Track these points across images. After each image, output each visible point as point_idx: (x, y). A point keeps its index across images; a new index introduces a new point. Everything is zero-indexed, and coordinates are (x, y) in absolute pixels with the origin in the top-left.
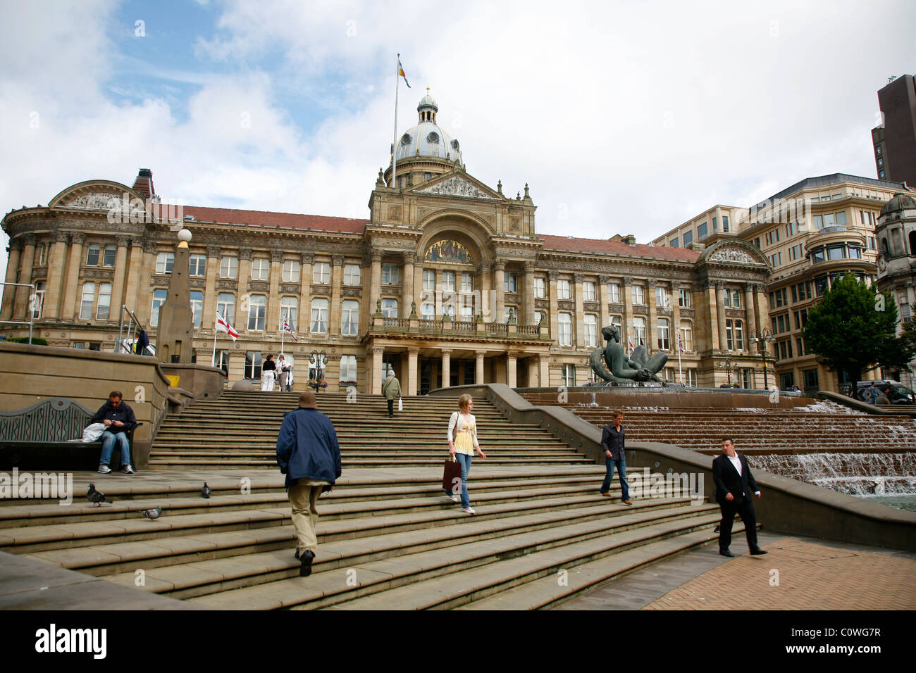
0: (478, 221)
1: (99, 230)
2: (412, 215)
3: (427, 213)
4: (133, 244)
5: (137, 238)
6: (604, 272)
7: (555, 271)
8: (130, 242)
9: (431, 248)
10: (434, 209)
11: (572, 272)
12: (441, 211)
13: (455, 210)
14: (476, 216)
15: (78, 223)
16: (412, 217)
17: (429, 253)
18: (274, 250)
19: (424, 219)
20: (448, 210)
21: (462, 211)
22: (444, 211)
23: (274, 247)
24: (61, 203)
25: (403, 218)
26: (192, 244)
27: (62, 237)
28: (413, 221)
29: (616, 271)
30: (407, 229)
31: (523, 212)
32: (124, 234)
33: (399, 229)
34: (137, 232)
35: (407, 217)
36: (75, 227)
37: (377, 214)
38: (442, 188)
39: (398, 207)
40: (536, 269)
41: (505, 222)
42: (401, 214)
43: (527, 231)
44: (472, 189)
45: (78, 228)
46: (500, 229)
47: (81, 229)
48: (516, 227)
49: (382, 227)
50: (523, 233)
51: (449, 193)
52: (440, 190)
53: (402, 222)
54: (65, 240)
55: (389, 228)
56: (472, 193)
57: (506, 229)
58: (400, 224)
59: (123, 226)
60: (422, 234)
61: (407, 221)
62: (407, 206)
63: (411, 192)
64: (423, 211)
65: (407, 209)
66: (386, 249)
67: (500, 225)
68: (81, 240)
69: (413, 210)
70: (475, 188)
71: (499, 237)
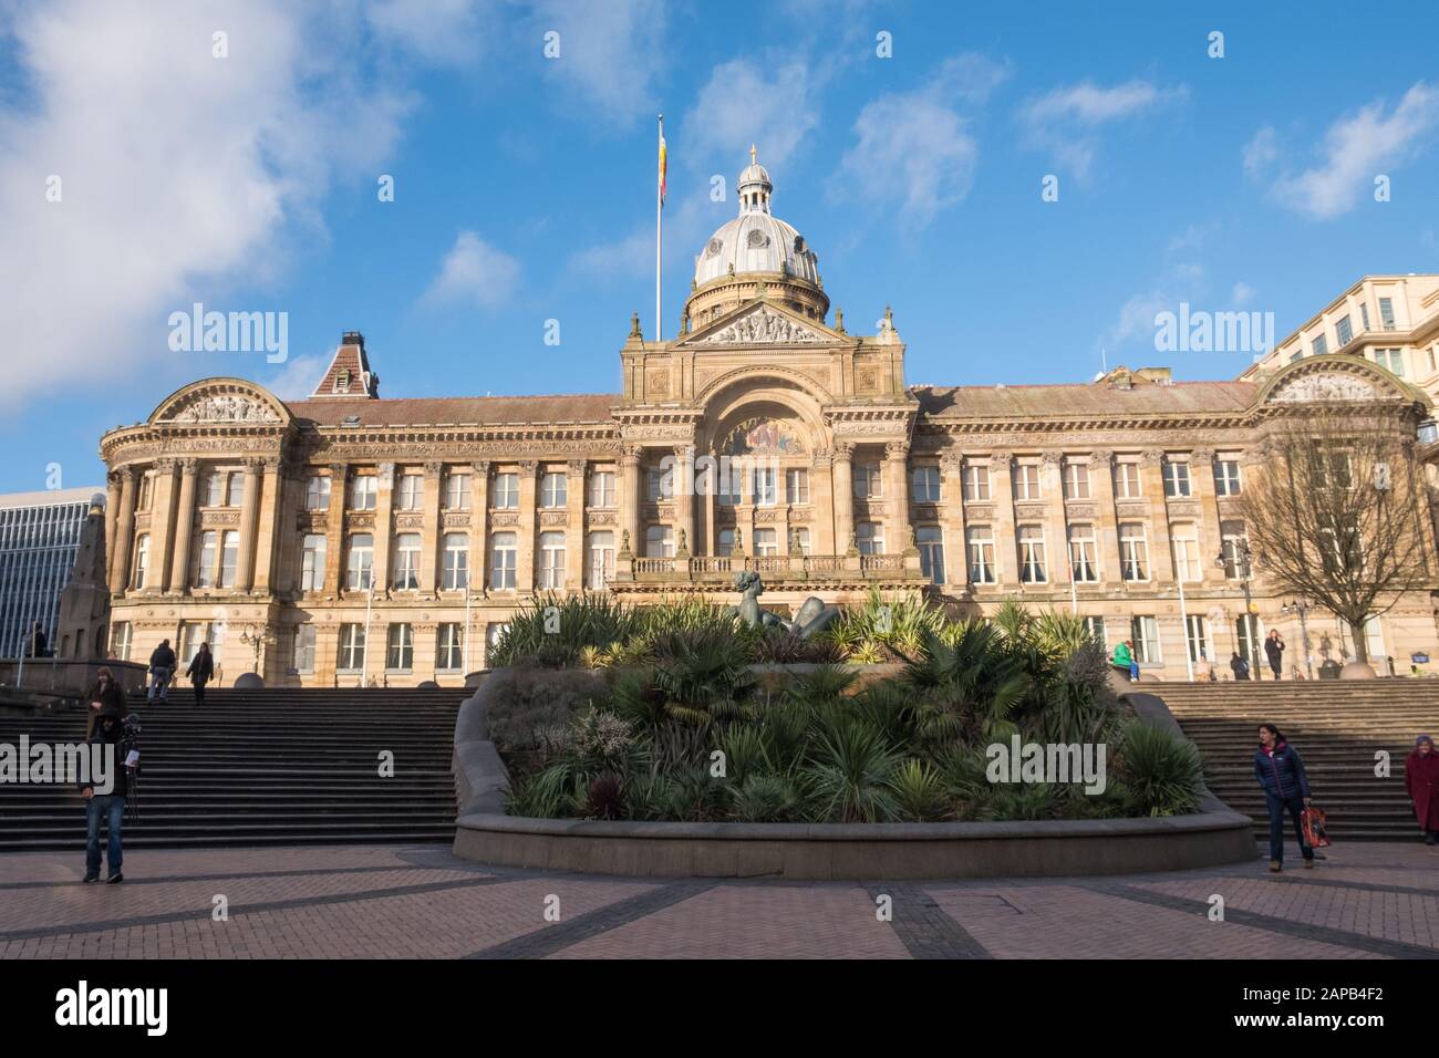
0: (801, 382)
2: (688, 383)
3: (713, 377)
4: (266, 469)
5: (272, 460)
6: (1052, 446)
8: (262, 466)
9: (731, 435)
10: (723, 369)
11: (989, 451)
12: (735, 372)
13: (753, 368)
14: (797, 373)
15: (188, 443)
16: (687, 388)
17: (728, 442)
18: (478, 460)
19: (707, 390)
21: (772, 367)
22: (740, 371)
23: (477, 456)
24: (163, 417)
25: (673, 389)
26: (353, 462)
27: (169, 468)
28: (688, 394)
29: (1077, 442)
30: (676, 409)
31: (881, 356)
32: (253, 455)
33: (664, 409)
34: (271, 450)
35: (678, 387)
36: (186, 450)
37: (629, 387)
38: (737, 333)
39: (665, 373)
40: (918, 453)
41: (849, 379)
42: (667, 384)
43: (890, 390)
44: (789, 329)
45: (189, 452)
46: (839, 391)
47: (195, 451)
48: (871, 383)
49: (635, 409)
50: (883, 393)
51: (747, 339)
52: (732, 337)
53: (671, 397)
54: (172, 470)
55: (647, 409)
56: (788, 335)
57: (849, 390)
58: (665, 401)
59: (252, 441)
60: (701, 413)
61: (678, 394)
62: (679, 370)
63: (683, 345)
64: (706, 374)
65: (679, 376)
66: (646, 444)
67: (839, 384)
68: (193, 469)
69: (688, 375)
70: (794, 326)
71: (837, 406)
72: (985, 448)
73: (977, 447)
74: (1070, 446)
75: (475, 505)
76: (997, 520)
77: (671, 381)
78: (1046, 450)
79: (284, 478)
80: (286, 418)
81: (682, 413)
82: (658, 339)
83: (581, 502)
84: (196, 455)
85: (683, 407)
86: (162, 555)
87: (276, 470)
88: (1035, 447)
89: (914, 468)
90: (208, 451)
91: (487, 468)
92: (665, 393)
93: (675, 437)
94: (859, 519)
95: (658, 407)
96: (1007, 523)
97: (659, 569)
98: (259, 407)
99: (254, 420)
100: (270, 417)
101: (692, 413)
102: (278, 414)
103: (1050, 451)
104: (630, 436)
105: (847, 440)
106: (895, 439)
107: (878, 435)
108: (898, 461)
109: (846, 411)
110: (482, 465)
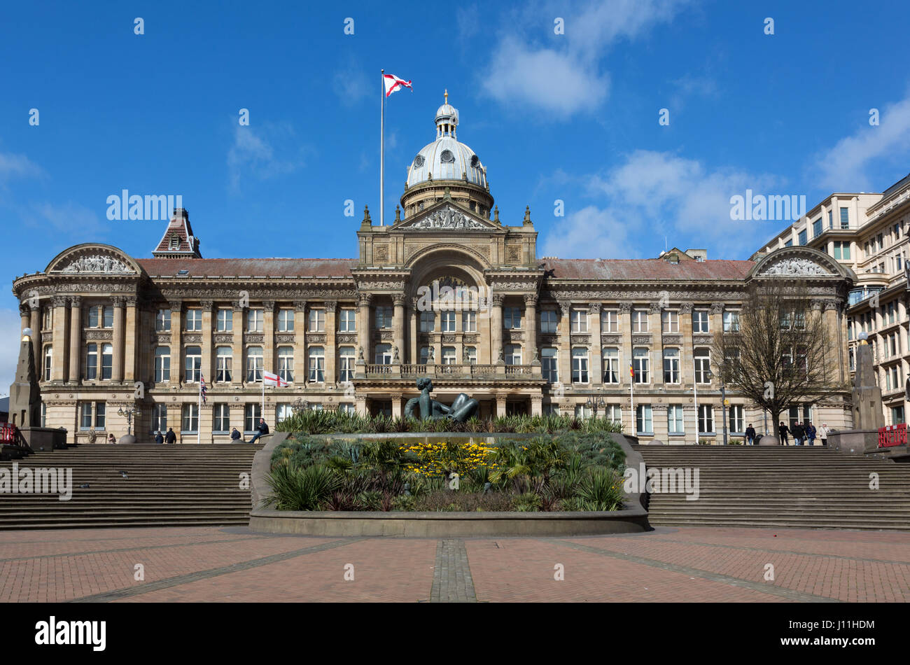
0: (472, 255)
1: (94, 292)
2: (400, 254)
3: (416, 251)
4: (128, 305)
5: (132, 298)
6: (626, 300)
7: (568, 302)
8: (124, 302)
10: (424, 245)
11: (587, 302)
12: (430, 248)
13: (445, 245)
14: (469, 249)
15: (74, 287)
16: (400, 257)
18: (267, 301)
19: (413, 258)
20: (438, 245)
21: (455, 245)
22: (434, 247)
23: (267, 299)
24: (55, 269)
25: (391, 257)
26: (185, 300)
27: (62, 302)
28: (400, 260)
29: (642, 297)
30: (393, 270)
31: (523, 240)
32: (118, 295)
33: (385, 270)
34: (131, 292)
35: (394, 256)
36: (73, 290)
37: (363, 256)
38: (431, 222)
39: (385, 247)
40: (543, 301)
41: (502, 254)
42: (387, 254)
43: (527, 261)
44: (464, 220)
45: (75, 292)
46: (495, 262)
47: (78, 292)
48: (515, 258)
49: (367, 270)
50: (523, 263)
51: (438, 226)
52: (428, 224)
53: (390, 262)
54: (64, 304)
55: (374, 270)
56: (464, 224)
57: (502, 260)
58: (386, 266)
59: (116, 287)
60: (408, 273)
61: (394, 260)
62: (394, 245)
63: (397, 229)
64: (412, 249)
65: (394, 249)
66: (374, 293)
67: (495, 257)
68: (78, 303)
69: (400, 249)
70: (467, 218)
71: (493, 271)
72: (584, 299)
73: (580, 299)
74: (637, 299)
75: (266, 329)
76: (590, 344)
77: (390, 252)
78: (622, 302)
79: (140, 310)
80: (139, 272)
81: (397, 274)
82: (382, 225)
83: (333, 328)
84: (79, 294)
85: (397, 270)
86: (62, 359)
87: (134, 305)
88: (616, 300)
89: (541, 311)
90: (88, 292)
91: (273, 306)
92: (387, 260)
93: (392, 289)
94: (506, 343)
95: (381, 269)
96: (596, 347)
97: (382, 371)
98: (120, 263)
99: (117, 271)
100: (127, 270)
101: (403, 274)
102: (133, 268)
103: (625, 302)
104: (364, 287)
105: (500, 293)
106: (529, 293)
107: (519, 291)
108: (531, 306)
109: (499, 274)
110: (270, 304)
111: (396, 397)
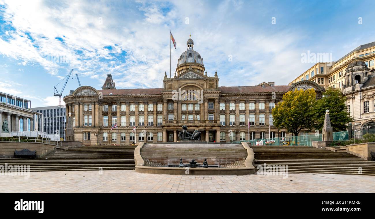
0: (198, 86)
1: (86, 100)
2: (176, 86)
3: (181, 85)
4: (96, 104)
5: (97, 102)
6: (248, 99)
7: (229, 100)
8: (95, 103)
10: (183, 84)
13: (190, 83)
16: (176, 87)
20: (188, 83)
21: (193, 83)
22: (186, 84)
24: (75, 94)
27: (77, 103)
29: (253, 98)
31: (214, 81)
32: (92, 101)
33: (171, 91)
34: (96, 100)
35: (174, 87)
36: (80, 100)
37: (165, 87)
39: (171, 84)
40: (221, 100)
41: (208, 86)
42: (172, 87)
43: (216, 88)
46: (206, 88)
47: (82, 100)
48: (212, 86)
49: (166, 92)
50: (214, 88)
53: (173, 89)
55: (168, 92)
57: (208, 88)
59: (92, 98)
63: (175, 79)
64: (180, 84)
65: (174, 85)
66: (168, 99)
68: (82, 104)
69: (176, 85)
70: (197, 75)
71: (205, 91)
72: (234, 99)
73: (233, 99)
74: (251, 99)
79: (99, 105)
82: (170, 78)
83: (156, 110)
86: (78, 120)
88: (244, 99)
89: (220, 103)
90: (84, 100)
94: (209, 113)
96: (237, 114)
97: (170, 122)
98: (93, 92)
99: (92, 94)
100: (95, 93)
102: (97, 93)
104: (165, 97)
105: (207, 98)
106: (217, 98)
107: (213, 97)
108: (217, 102)
109: (207, 92)
110: (137, 102)
111: (175, 130)
